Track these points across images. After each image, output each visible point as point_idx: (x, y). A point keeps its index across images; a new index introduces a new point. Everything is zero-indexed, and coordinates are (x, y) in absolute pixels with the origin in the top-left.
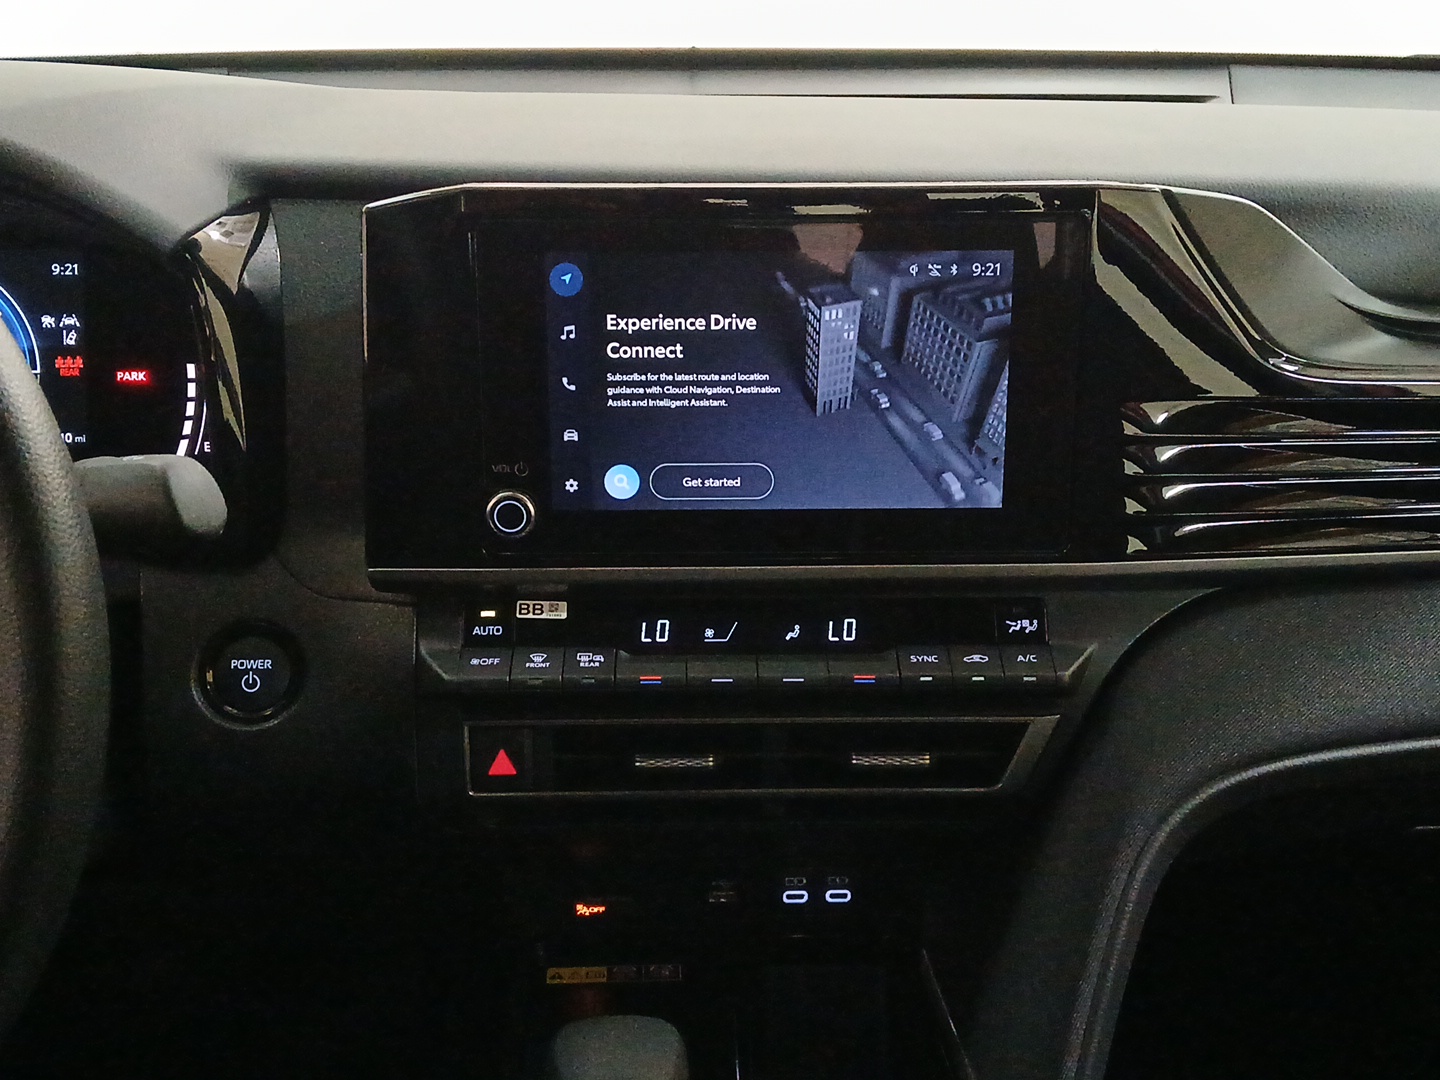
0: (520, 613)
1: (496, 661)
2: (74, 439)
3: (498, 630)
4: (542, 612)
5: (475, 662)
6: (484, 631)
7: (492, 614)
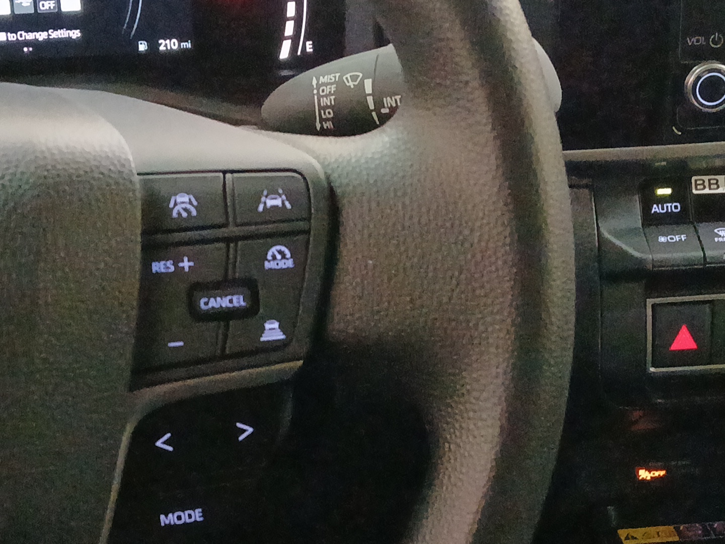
0: (696, 189)
1: (683, 237)
2: (179, 45)
3: (676, 207)
4: (718, 187)
5: (662, 239)
6: (663, 209)
7: (667, 191)
